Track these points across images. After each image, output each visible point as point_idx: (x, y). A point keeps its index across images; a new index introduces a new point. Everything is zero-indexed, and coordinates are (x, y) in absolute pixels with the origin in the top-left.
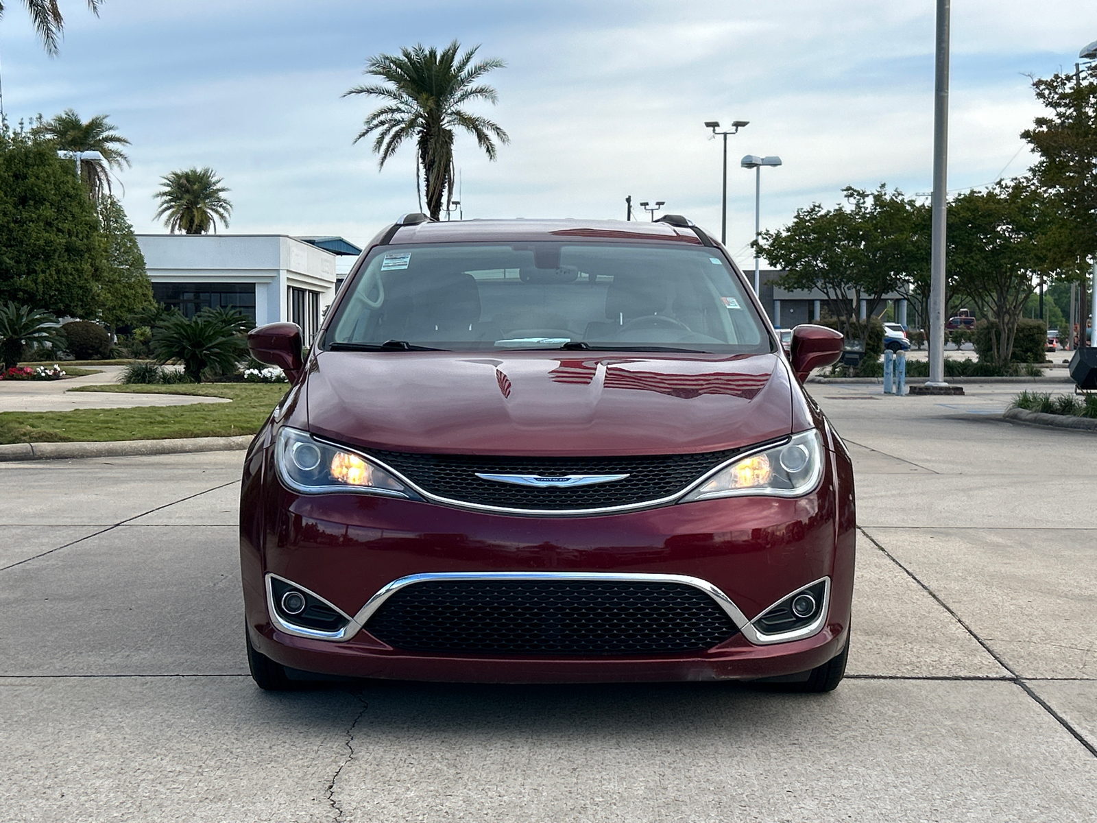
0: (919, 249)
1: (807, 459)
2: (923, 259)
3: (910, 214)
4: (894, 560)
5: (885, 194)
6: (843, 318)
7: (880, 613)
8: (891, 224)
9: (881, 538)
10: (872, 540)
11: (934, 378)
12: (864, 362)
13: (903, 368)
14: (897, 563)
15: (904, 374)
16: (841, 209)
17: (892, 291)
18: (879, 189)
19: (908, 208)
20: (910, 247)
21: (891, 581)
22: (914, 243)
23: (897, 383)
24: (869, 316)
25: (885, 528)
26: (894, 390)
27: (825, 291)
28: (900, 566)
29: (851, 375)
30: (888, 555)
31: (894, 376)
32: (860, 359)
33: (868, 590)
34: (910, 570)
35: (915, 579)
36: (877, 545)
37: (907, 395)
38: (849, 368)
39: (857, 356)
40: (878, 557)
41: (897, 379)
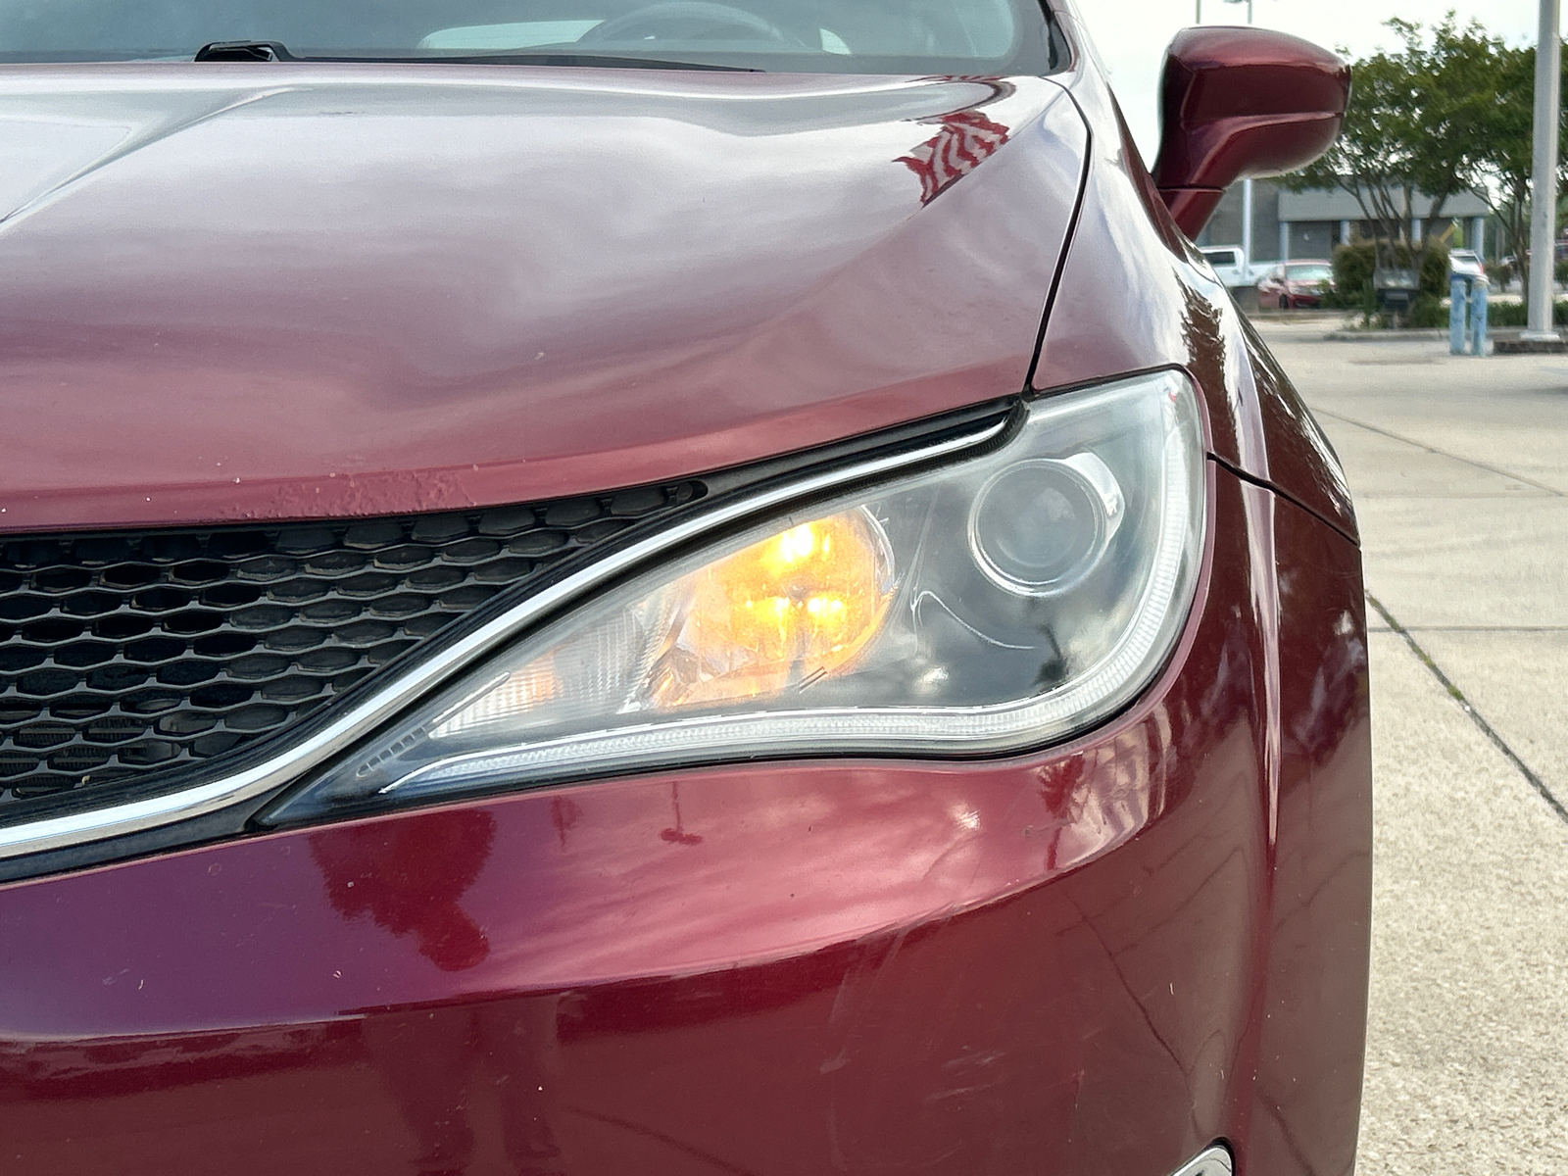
0: (1509, 115)
1: (1112, 529)
2: (1516, 133)
3: (1496, 62)
4: (1487, 730)
5: (1454, 28)
6: (1385, 241)
7: (1460, 947)
8: (1465, 76)
9: (1454, 660)
10: (1433, 668)
11: (1536, 325)
12: (1418, 306)
13: (1483, 312)
14: (1497, 740)
15: (1484, 320)
16: (1381, 56)
17: (1465, 191)
18: (1445, 21)
19: (1492, 50)
20: (1495, 113)
21: (1485, 810)
22: (1502, 107)
23: (1472, 338)
24: (1425, 239)
25: (1462, 632)
26: (1468, 347)
27: (1355, 191)
28: (1507, 751)
29: (1396, 326)
30: (1474, 714)
31: (1468, 325)
32: (1411, 300)
33: (1422, 843)
34: (1533, 766)
35: (1547, 796)
36: (1444, 681)
37: (1489, 355)
38: (1391, 316)
39: (1405, 296)
40: (1447, 722)
41: (1472, 332)
